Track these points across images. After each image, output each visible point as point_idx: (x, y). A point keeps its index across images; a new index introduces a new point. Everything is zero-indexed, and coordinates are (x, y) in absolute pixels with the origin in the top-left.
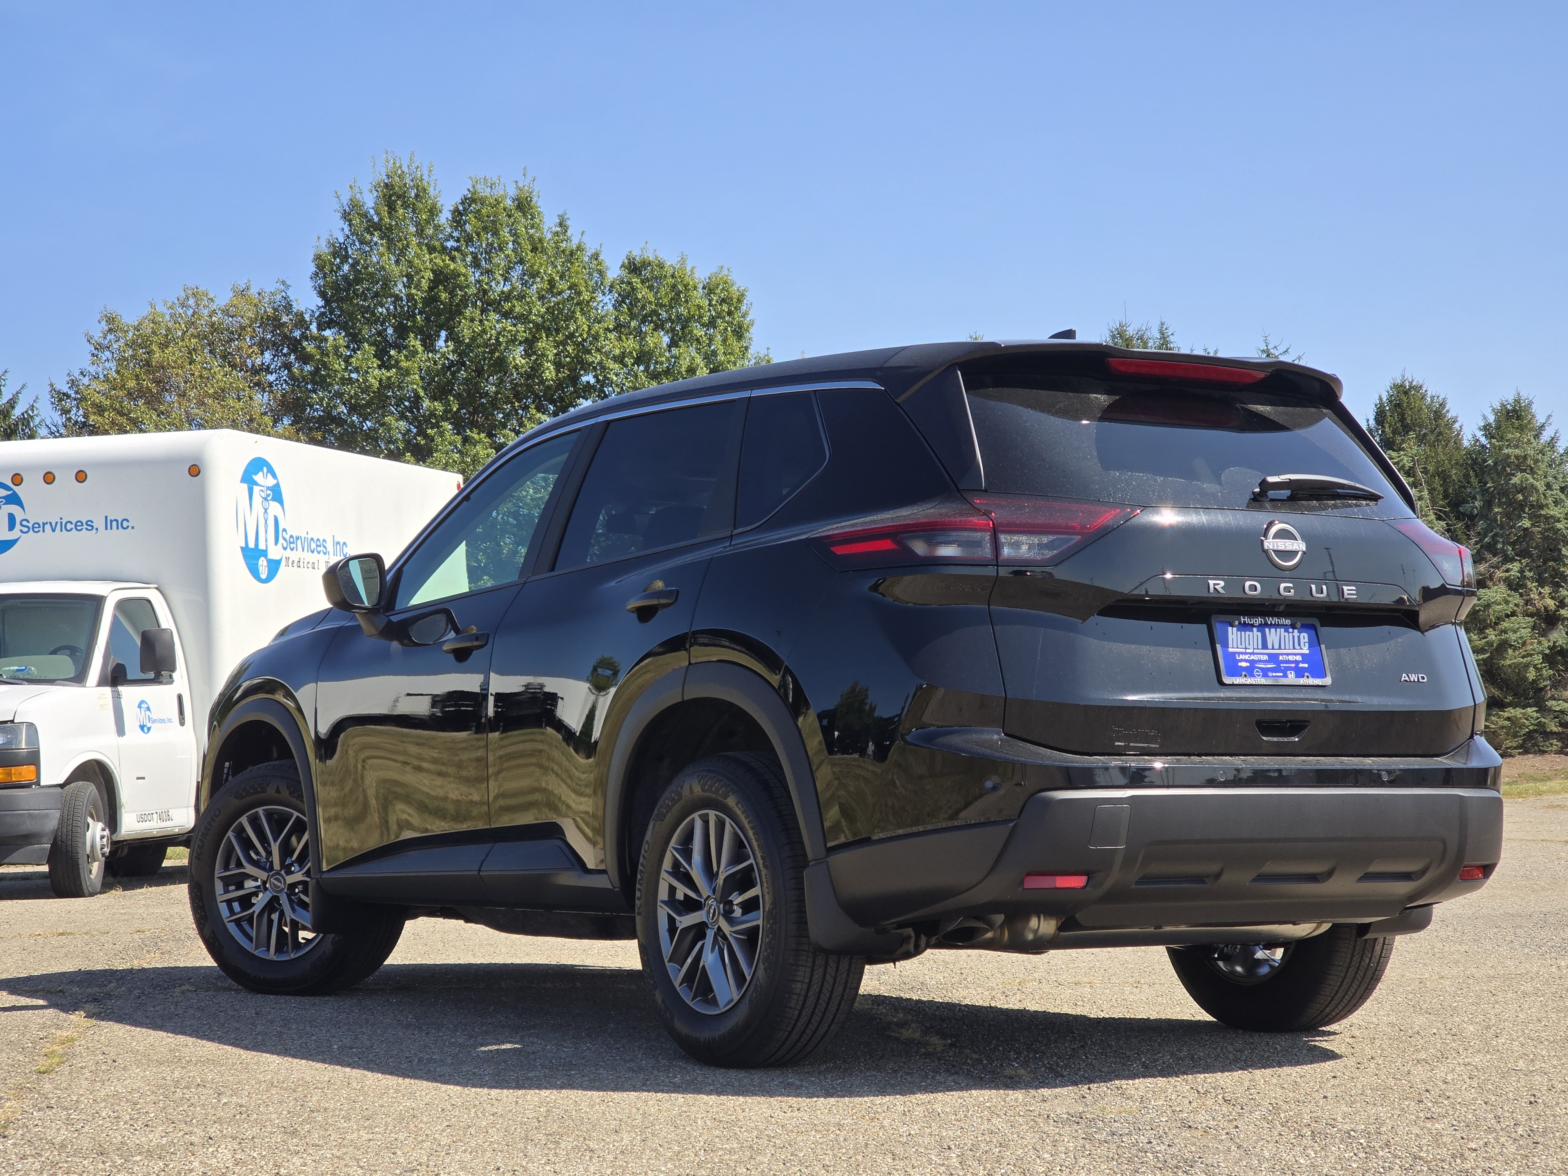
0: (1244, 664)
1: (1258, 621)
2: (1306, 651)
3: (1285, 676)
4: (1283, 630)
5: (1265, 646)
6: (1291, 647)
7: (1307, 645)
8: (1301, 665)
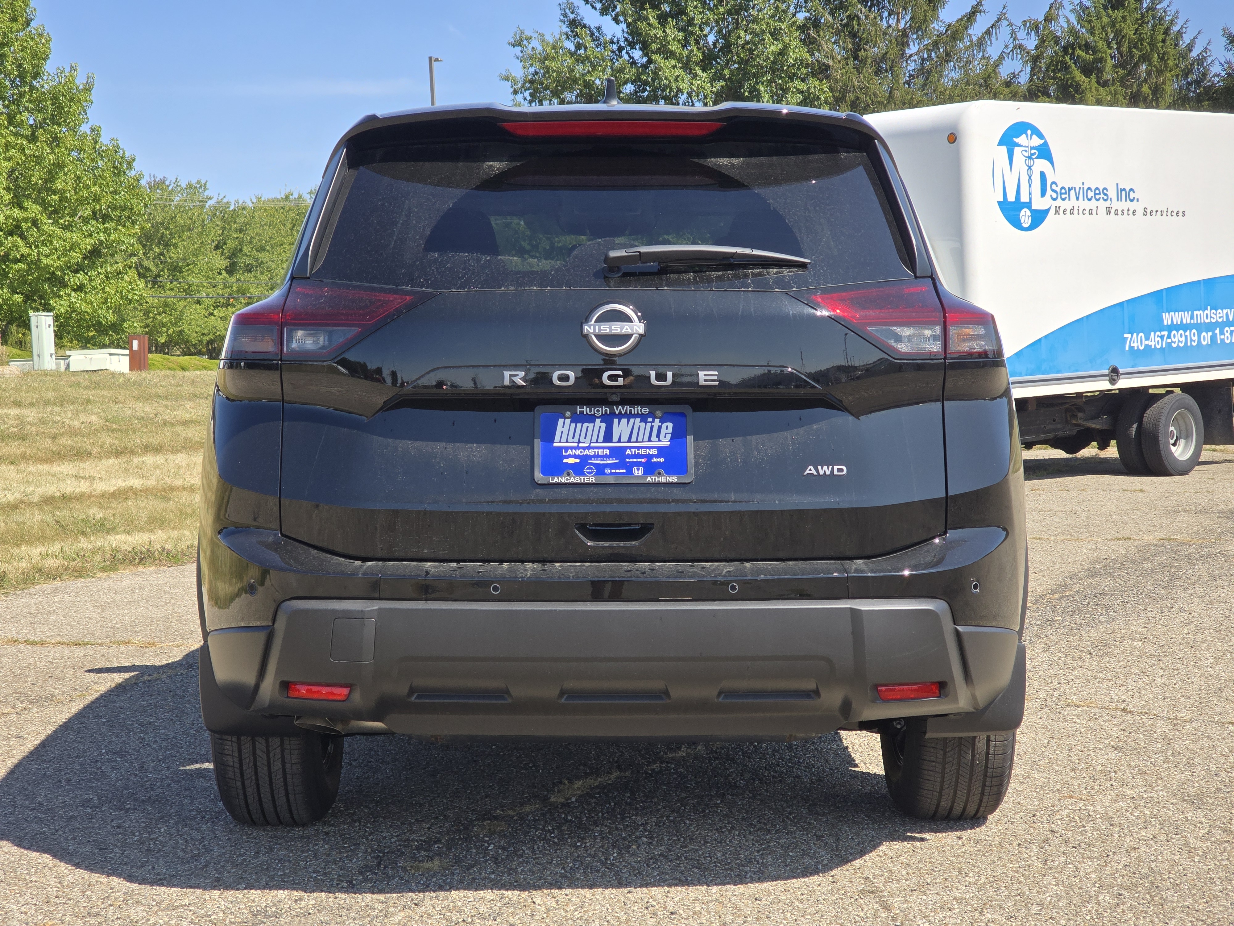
0: (571, 461)
1: (604, 409)
2: (665, 443)
3: (630, 472)
4: (638, 420)
5: (608, 437)
6: (646, 438)
7: (669, 436)
8: (655, 460)
